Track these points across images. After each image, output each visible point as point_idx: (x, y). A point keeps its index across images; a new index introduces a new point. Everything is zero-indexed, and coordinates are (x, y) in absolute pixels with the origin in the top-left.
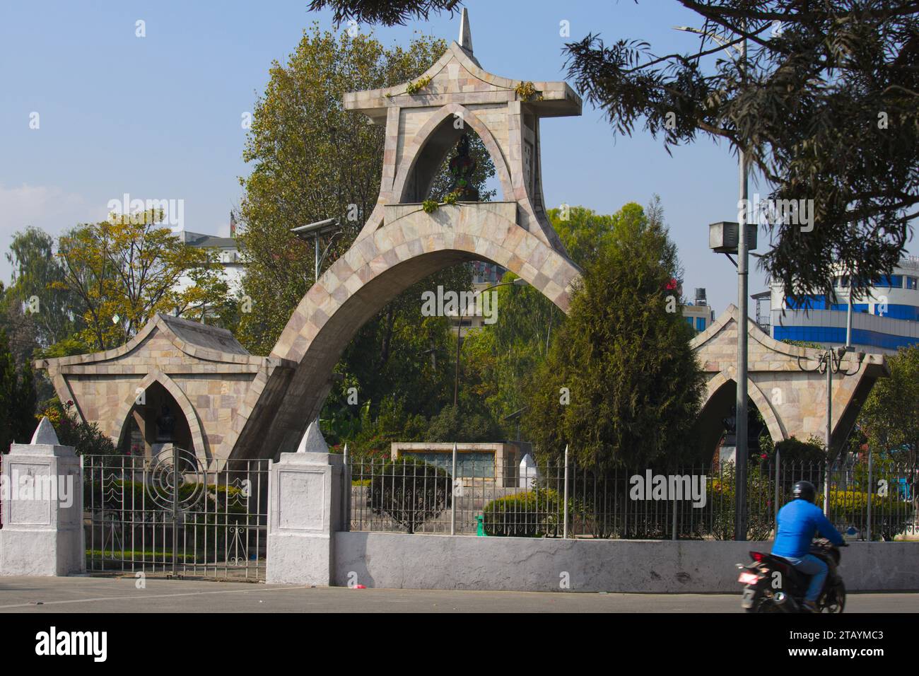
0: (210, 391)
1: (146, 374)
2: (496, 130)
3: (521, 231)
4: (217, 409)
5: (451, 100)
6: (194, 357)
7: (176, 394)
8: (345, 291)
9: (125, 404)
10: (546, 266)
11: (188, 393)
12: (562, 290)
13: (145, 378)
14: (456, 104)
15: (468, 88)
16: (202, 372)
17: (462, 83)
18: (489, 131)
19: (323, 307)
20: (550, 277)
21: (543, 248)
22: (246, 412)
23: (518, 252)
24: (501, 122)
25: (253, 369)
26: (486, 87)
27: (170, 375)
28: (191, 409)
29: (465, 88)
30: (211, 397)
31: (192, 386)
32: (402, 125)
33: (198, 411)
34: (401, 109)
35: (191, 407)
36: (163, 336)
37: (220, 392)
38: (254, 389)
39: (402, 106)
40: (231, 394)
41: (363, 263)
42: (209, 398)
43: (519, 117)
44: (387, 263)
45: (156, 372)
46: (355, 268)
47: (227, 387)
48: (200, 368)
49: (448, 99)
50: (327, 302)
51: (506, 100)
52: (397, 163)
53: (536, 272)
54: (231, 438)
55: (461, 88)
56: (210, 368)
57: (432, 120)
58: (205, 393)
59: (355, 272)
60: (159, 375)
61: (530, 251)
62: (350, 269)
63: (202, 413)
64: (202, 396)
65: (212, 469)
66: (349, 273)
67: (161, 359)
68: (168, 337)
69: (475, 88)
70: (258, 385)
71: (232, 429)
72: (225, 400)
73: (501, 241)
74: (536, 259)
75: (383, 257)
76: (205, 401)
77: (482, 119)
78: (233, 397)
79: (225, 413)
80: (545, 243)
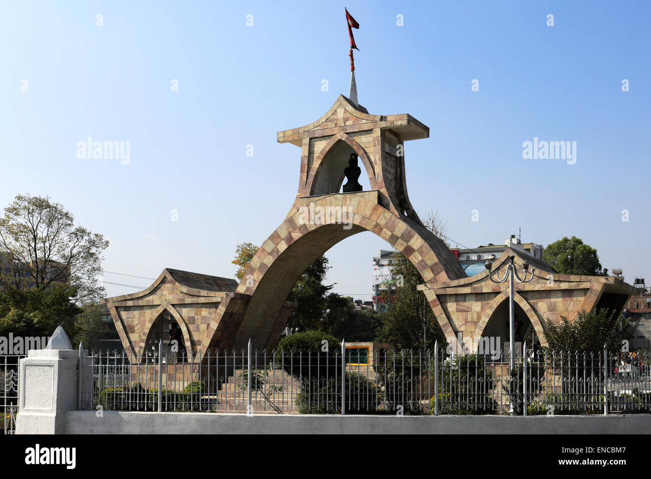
0: (196, 314)
1: (159, 305)
2: (367, 147)
3: (381, 209)
4: (199, 325)
5: (339, 131)
6: (186, 294)
7: (176, 316)
8: (278, 251)
9: (148, 323)
10: (397, 229)
11: (183, 316)
12: (406, 245)
13: (159, 307)
14: (342, 133)
15: (349, 123)
16: (190, 302)
17: (346, 120)
18: (363, 148)
19: (265, 261)
20: (399, 236)
21: (394, 218)
22: (214, 326)
23: (379, 222)
24: (369, 142)
25: (219, 300)
26: (359, 121)
27: (173, 305)
28: (184, 325)
29: (348, 123)
30: (196, 317)
31: (185, 312)
32: (311, 149)
33: (189, 326)
34: (310, 139)
35: (184, 323)
36: (169, 282)
37: (201, 314)
38: (219, 312)
39: (311, 137)
40: (207, 315)
41: (287, 233)
42: (195, 318)
43: (380, 138)
44: (301, 233)
45: (165, 303)
46: (283, 237)
47: (205, 312)
48: (189, 300)
49: (338, 131)
50: (267, 258)
51: (372, 128)
52: (308, 173)
53: (390, 233)
54: (206, 342)
55: (345, 123)
56: (195, 300)
57: (328, 144)
58: (193, 315)
59: (283, 239)
60: (167, 305)
61: (387, 220)
62: (280, 238)
63: (191, 327)
64: (190, 317)
65: (196, 361)
66: (279, 240)
67: (168, 295)
68: (171, 282)
69: (353, 122)
70: (222, 309)
71: (207, 336)
72: (203, 318)
73: (369, 215)
74: (390, 225)
75: (299, 229)
76: (192, 320)
77: (358, 141)
78: (208, 317)
79: (203, 327)
80: (396, 216)
